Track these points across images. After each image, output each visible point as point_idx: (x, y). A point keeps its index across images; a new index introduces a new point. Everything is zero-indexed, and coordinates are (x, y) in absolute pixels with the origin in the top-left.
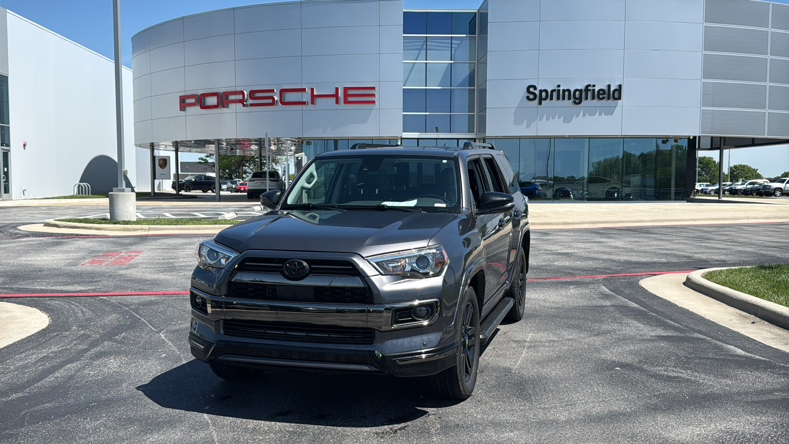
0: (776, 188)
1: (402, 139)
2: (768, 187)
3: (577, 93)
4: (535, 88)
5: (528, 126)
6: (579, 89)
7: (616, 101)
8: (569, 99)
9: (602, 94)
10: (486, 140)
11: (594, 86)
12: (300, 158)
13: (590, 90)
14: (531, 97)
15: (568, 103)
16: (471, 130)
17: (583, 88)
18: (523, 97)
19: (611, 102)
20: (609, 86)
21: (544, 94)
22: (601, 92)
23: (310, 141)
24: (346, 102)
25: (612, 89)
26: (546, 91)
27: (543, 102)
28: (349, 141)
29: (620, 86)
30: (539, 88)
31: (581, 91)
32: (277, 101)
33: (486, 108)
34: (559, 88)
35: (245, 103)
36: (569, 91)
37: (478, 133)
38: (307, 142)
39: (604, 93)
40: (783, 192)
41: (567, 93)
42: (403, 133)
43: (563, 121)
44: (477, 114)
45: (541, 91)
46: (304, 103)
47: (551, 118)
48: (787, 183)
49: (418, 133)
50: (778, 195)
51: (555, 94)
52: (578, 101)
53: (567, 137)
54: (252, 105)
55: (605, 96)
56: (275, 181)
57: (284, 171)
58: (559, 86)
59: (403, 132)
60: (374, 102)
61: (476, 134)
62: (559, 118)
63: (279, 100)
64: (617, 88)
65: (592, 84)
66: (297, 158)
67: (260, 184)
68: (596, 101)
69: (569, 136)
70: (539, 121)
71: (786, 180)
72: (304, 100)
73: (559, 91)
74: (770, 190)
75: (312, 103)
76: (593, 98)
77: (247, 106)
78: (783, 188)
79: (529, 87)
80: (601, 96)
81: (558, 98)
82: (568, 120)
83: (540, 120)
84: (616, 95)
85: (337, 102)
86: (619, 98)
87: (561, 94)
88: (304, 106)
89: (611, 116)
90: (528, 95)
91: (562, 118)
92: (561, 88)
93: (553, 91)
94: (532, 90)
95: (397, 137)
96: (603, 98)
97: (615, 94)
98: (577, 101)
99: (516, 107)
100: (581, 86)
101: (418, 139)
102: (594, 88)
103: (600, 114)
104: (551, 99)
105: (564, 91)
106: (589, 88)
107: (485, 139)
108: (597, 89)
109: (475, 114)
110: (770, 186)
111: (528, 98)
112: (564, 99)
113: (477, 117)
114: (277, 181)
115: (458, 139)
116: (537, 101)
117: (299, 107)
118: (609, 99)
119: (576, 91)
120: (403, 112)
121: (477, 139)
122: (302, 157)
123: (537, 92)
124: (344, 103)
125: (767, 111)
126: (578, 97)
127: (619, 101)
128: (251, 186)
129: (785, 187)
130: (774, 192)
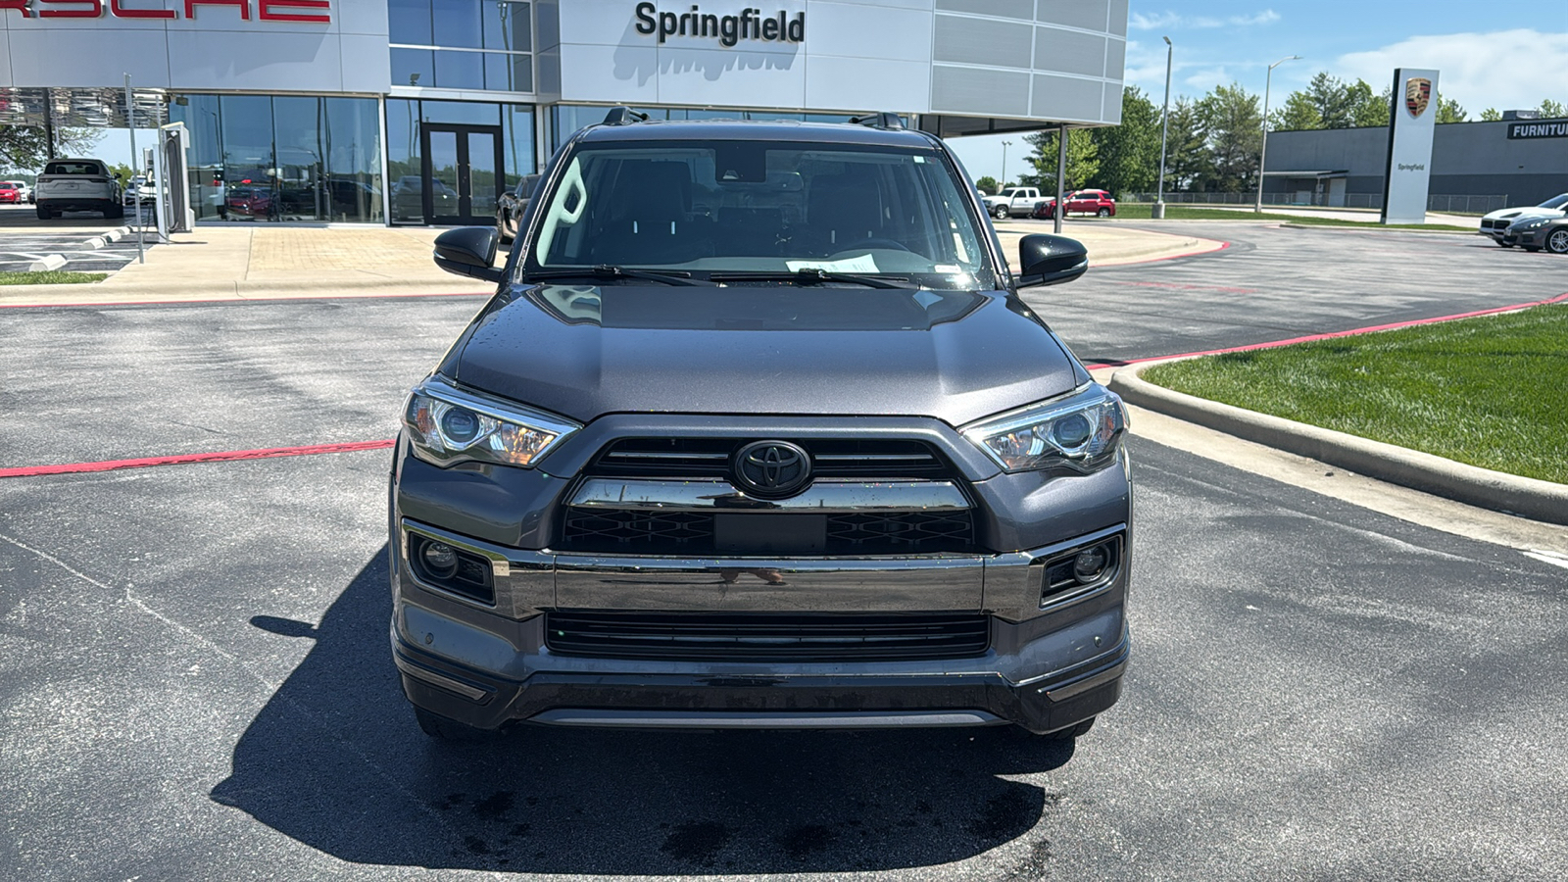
0: (998, 206)
1: (386, 97)
3: (728, 23)
4: (652, 9)
5: (641, 83)
6: (732, 15)
7: (794, 43)
8: (715, 34)
9: (771, 29)
10: (560, 107)
11: (757, 12)
12: (174, 134)
13: (750, 19)
14: (646, 25)
15: (713, 42)
16: (523, 85)
17: (739, 15)
18: (629, 26)
19: (786, 44)
20: (783, 14)
21: (668, 21)
22: (769, 25)
23: (185, 96)
24: (264, 16)
25: (788, 20)
26: (672, 16)
27: (668, 37)
28: (274, 98)
29: (802, 15)
30: (659, 10)
31: (734, 20)
32: (104, 6)
33: (559, 44)
34: (695, 12)
35: (28, 9)
36: (713, 18)
37: (539, 93)
38: (178, 99)
39: (775, 28)
41: (709, 23)
42: (393, 87)
43: (705, 75)
44: (536, 54)
45: (663, 16)
46: (170, 14)
47: (683, 68)
48: (1016, 196)
49: (420, 88)
50: (1002, 217)
51: (688, 23)
52: (730, 40)
53: (710, 107)
54: (44, 14)
55: (776, 32)
56: (99, 181)
57: (151, 162)
58: (695, 8)
59: (393, 84)
60: (326, 19)
61: (536, 95)
62: (698, 69)
63: (109, 5)
64: (796, 18)
65: (754, 8)
66: (169, 133)
67: (66, 187)
68: (760, 42)
69: (713, 106)
70: (662, 73)
71: (1013, 191)
72: (169, 9)
73: (695, 16)
75: (189, 15)
76: (757, 36)
77: (35, 17)
78: (1009, 205)
79: (640, 7)
80: (769, 33)
81: (695, 33)
82: (712, 75)
83: (664, 72)
84: (796, 33)
85: (245, 15)
86: (801, 38)
87: (700, 24)
88: (169, 20)
89: (787, 71)
90: (639, 22)
91: (703, 70)
92: (700, 13)
93: (684, 17)
94: (645, 11)
95: (377, 94)
96: (773, 37)
97: (791, 30)
98: (728, 40)
99: (617, 43)
100: (735, 12)
101: (420, 100)
102: (757, 16)
103: (769, 67)
104: (683, 32)
105: (705, 18)
106: (749, 15)
107: (557, 105)
108: (762, 18)
109: (532, 53)
111: (639, 27)
112: (704, 33)
113: (536, 60)
114: (104, 181)
115: (501, 103)
116: (655, 34)
117: (160, 22)
118: (783, 38)
119: (726, 19)
120: (391, 42)
121: (539, 104)
122: (178, 132)
123: (656, 17)
124: (261, 18)
125: (1033, 72)
126: (731, 31)
127: (800, 43)
128: (44, 191)
129: (1012, 204)
130: (997, 212)
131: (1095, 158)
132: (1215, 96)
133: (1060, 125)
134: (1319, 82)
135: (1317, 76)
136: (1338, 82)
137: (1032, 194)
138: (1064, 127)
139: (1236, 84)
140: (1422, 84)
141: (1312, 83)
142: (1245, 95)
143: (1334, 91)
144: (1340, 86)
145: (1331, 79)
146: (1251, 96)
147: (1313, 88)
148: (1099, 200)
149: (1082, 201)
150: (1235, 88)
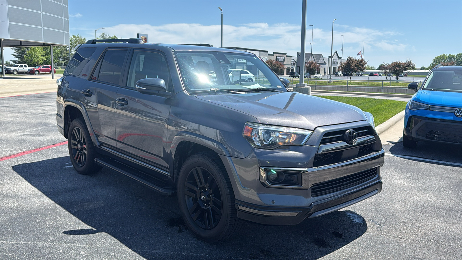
0: (14, 70)
2: (9, 69)
40: (18, 72)
48: (20, 67)
50: (16, 74)
71: (18, 65)
74: (11, 71)
78: (18, 70)
110: (10, 69)
130: (13, 72)
131: (45, 55)
132: (73, 38)
133: (50, 45)
134: (103, 35)
135: (102, 34)
136: (108, 36)
137: (25, 66)
138: (51, 46)
139: (78, 35)
140: (144, 38)
141: (101, 36)
142: (82, 38)
143: (107, 38)
144: (109, 37)
145: (106, 35)
146: (84, 38)
147: (101, 37)
148: (50, 68)
149: (44, 69)
150: (78, 36)
